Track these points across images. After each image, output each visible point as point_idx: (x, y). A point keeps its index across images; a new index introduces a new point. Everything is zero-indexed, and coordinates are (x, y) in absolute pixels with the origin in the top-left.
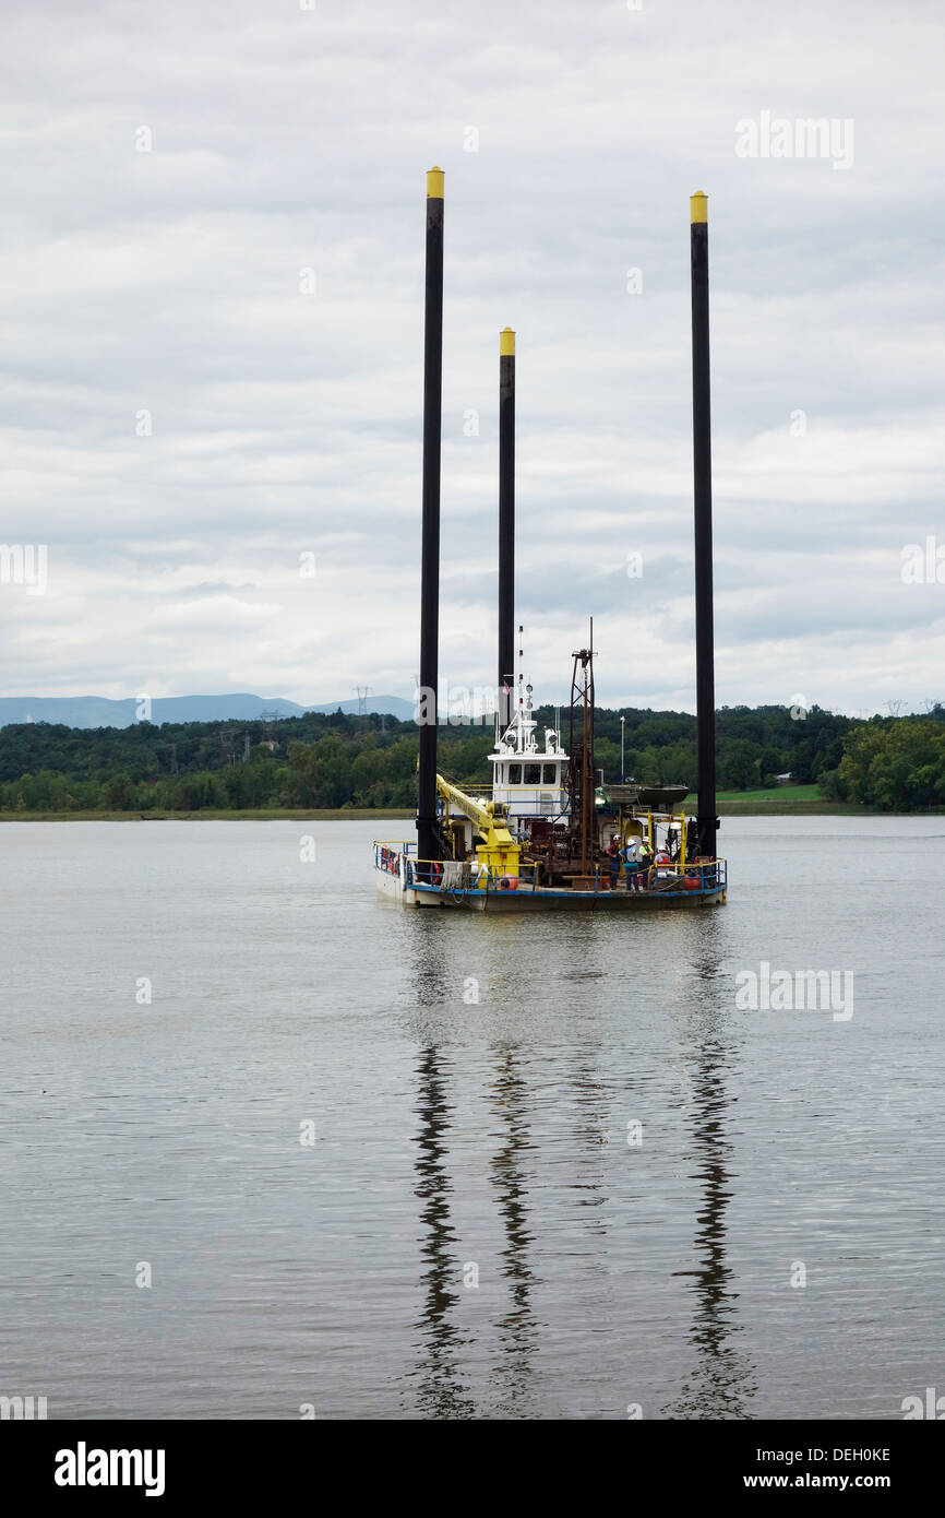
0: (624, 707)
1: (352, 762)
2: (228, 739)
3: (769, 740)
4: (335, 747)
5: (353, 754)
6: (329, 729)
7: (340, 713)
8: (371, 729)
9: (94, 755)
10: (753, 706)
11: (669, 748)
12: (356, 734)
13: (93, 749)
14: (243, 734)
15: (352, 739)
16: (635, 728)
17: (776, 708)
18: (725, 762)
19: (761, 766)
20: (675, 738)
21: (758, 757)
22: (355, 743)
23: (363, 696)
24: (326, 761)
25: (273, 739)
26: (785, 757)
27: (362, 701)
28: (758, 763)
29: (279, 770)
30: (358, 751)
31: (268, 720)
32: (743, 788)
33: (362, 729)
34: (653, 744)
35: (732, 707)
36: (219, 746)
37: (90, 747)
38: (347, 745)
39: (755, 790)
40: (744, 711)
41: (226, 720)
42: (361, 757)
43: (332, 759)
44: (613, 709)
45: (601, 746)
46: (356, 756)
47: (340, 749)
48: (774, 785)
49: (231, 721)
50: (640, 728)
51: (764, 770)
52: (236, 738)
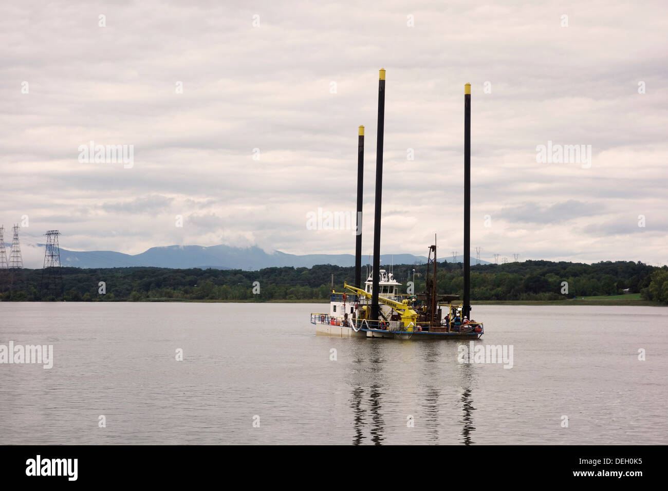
0: (561, 261)
1: (451, 282)
2: (401, 272)
3: (620, 275)
4: (444, 276)
5: (452, 278)
6: (442, 268)
7: (446, 262)
8: (458, 269)
9: (348, 278)
10: (613, 261)
11: (579, 278)
12: (453, 270)
13: (349, 275)
14: (407, 270)
15: (451, 272)
16: (565, 269)
17: (623, 261)
18: (602, 284)
19: (617, 286)
20: (581, 274)
21: (616, 282)
22: (452, 274)
23: (455, 255)
24: (441, 281)
25: (419, 272)
26: (626, 282)
27: (455, 257)
28: (615, 284)
29: (422, 284)
30: (453, 278)
31: (417, 264)
32: (609, 294)
33: (455, 269)
34: (572, 276)
35: (605, 261)
36: (398, 274)
37: (347, 274)
38: (449, 275)
39: (614, 295)
40: (609, 263)
41: (400, 264)
42: (454, 280)
43: (443, 280)
44: (556, 262)
45: (551, 277)
46: (452, 279)
47: (446, 277)
48: (622, 293)
49: (403, 265)
50: (567, 270)
51: (618, 287)
52: (404, 271)
